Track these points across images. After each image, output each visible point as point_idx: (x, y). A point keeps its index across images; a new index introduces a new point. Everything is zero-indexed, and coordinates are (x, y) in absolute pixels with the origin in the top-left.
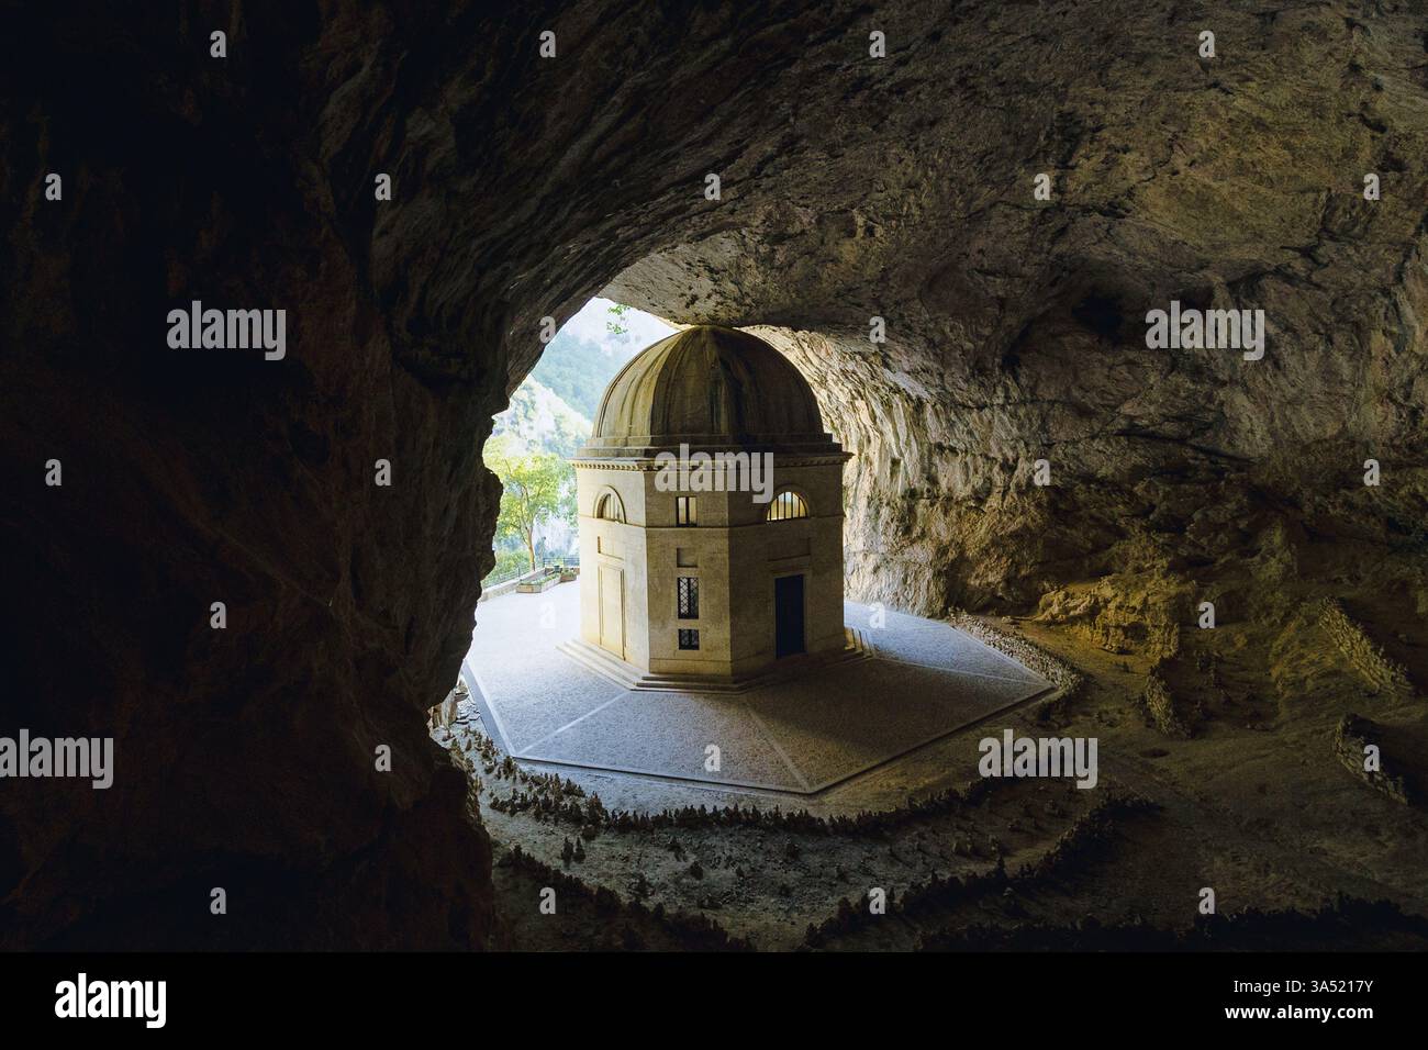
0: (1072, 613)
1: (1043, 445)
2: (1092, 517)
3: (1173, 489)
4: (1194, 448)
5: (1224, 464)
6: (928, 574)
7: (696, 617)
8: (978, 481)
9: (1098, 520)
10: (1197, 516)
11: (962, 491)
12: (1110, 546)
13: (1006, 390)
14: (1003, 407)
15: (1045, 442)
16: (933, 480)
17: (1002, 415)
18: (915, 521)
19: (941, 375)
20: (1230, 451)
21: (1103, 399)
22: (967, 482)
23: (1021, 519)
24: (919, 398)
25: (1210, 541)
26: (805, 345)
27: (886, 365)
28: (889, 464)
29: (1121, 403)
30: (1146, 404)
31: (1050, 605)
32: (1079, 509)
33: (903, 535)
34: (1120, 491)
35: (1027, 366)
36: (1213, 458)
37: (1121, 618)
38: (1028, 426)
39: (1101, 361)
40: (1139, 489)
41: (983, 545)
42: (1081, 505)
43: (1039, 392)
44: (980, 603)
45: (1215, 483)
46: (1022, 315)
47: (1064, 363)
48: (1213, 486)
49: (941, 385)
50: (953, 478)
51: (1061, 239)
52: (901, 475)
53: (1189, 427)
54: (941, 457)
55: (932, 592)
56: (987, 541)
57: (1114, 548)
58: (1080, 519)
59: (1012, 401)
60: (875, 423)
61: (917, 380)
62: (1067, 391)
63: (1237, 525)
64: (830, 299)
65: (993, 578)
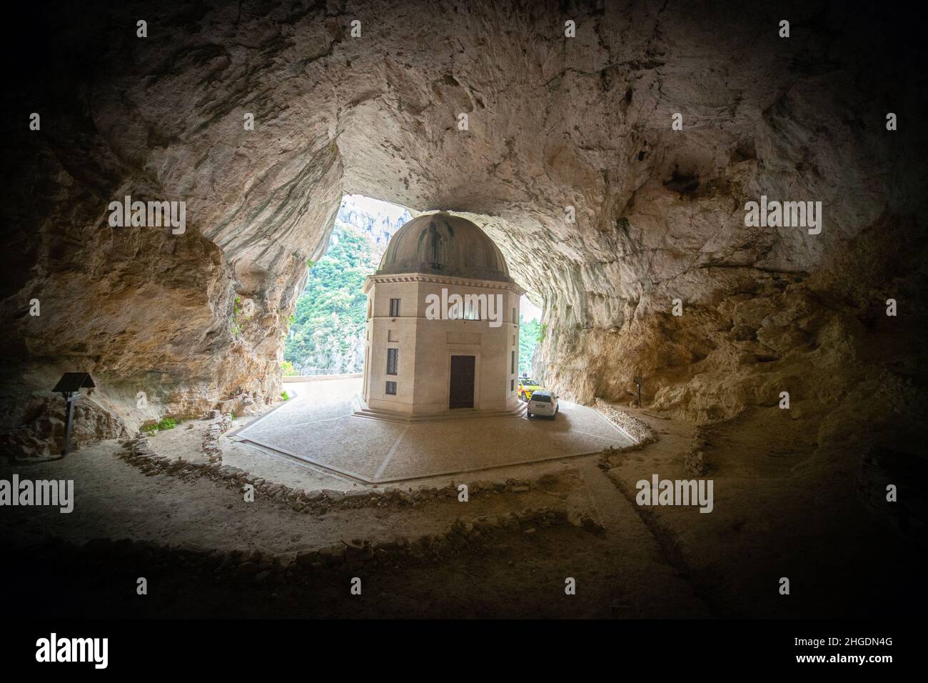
0: (673, 402)
1: (653, 283)
2: (690, 334)
3: (745, 303)
4: (760, 269)
5: (784, 278)
6: (585, 377)
7: (395, 374)
8: (615, 314)
9: (695, 336)
10: (765, 322)
11: (607, 323)
12: (706, 356)
13: (624, 244)
14: (624, 259)
15: (654, 282)
16: (589, 317)
17: (623, 264)
18: (579, 343)
19: (581, 239)
20: (789, 267)
21: (689, 243)
22: (609, 316)
23: (641, 338)
24: (576, 261)
25: (776, 341)
26: (511, 234)
27: (551, 238)
28: (565, 308)
29: (703, 245)
30: (720, 241)
31: (660, 397)
32: (681, 328)
33: (571, 351)
34: (707, 311)
35: (633, 224)
36: (776, 275)
37: (704, 403)
38: (641, 270)
39: (684, 214)
40: (720, 309)
41: (619, 357)
42: (681, 325)
43: (644, 243)
44: (617, 397)
45: (778, 295)
46: (624, 186)
47: (658, 219)
48: (777, 298)
49: (584, 248)
50: (601, 314)
51: (630, 107)
52: (572, 315)
53: (754, 253)
54: (594, 301)
55: (586, 389)
56: (621, 354)
57: (708, 357)
58: (682, 336)
59: (628, 252)
60: (557, 284)
61: (570, 246)
62: (664, 241)
63: (798, 325)
64: (485, 175)
65: (625, 379)
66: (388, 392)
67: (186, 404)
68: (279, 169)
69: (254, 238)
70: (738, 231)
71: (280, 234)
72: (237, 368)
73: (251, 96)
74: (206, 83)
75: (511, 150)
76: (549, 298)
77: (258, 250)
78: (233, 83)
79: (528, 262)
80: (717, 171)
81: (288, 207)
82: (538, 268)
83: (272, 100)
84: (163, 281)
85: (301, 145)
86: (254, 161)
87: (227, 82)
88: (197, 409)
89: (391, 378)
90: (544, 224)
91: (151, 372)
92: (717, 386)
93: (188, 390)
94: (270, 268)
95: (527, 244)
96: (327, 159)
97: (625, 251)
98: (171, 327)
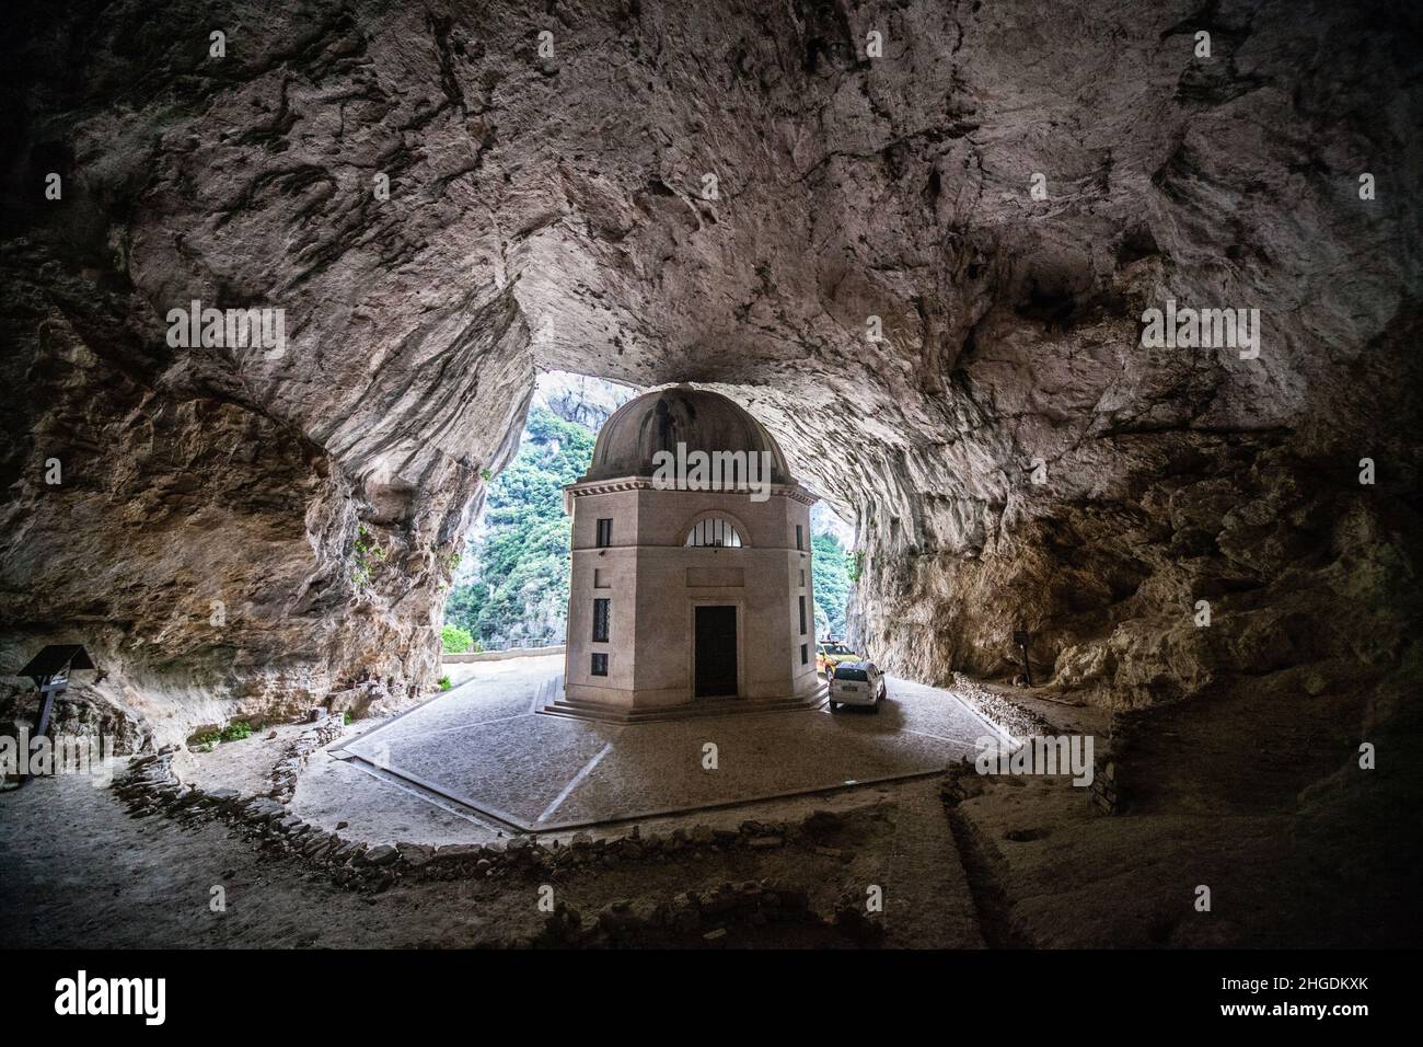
0: (1085, 673)
1: (1024, 471)
2: (1101, 551)
3: (1186, 491)
4: (1199, 430)
5: (1248, 441)
6: (931, 636)
7: (606, 640)
8: (969, 527)
9: (1110, 555)
10: (1229, 521)
11: (958, 543)
12: (1134, 590)
13: (966, 412)
14: (970, 435)
15: (1027, 468)
16: (929, 534)
17: (971, 444)
18: (916, 578)
19: (898, 409)
20: (1252, 422)
21: (1073, 399)
22: (961, 530)
24: (896, 445)
25: (1253, 552)
26: (791, 413)
27: (852, 413)
28: (889, 523)
29: (1098, 401)
30: (1123, 390)
31: (1063, 667)
32: (1082, 543)
33: (904, 594)
34: (1125, 510)
35: (977, 378)
36: (1232, 437)
37: (1141, 673)
38: (1001, 451)
39: (1057, 353)
40: (1145, 503)
41: (985, 599)
42: (1083, 537)
43: (999, 406)
44: (990, 669)
45: (1243, 471)
46: (953, 319)
47: (1016, 365)
48: (1240, 476)
49: (905, 424)
50: (947, 528)
51: (939, 199)
52: (900, 533)
53: (1186, 404)
54: (933, 508)
55: (936, 656)
56: (988, 594)
57: (1140, 591)
58: (1086, 555)
59: (975, 424)
60: (872, 485)
61: (882, 422)
62: (1030, 399)
63: (1290, 522)
64: (734, 323)
65: (998, 636)
66: (593, 674)
67: (272, 698)
68: (422, 336)
69: (391, 438)
70: (1151, 371)
71: (432, 431)
72: (362, 638)
73: (370, 233)
74: (303, 219)
75: (766, 281)
76: (863, 509)
77: (401, 457)
78: (343, 217)
79: (824, 455)
80: (1100, 281)
81: (442, 391)
82: (841, 462)
83: (402, 237)
84: (234, 503)
85: (452, 300)
86: (382, 325)
87: (334, 215)
88: (290, 706)
89: (599, 648)
90: (837, 390)
91: (219, 646)
92: (1159, 639)
93: (278, 675)
94: (421, 482)
95: (818, 425)
96: (500, 318)
97: (970, 422)
98: (250, 574)
